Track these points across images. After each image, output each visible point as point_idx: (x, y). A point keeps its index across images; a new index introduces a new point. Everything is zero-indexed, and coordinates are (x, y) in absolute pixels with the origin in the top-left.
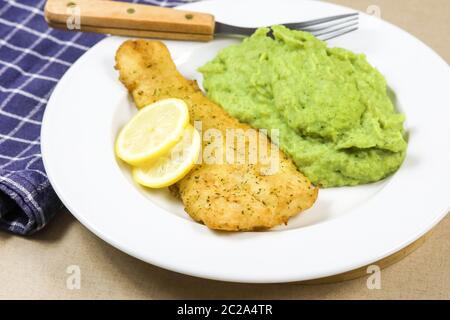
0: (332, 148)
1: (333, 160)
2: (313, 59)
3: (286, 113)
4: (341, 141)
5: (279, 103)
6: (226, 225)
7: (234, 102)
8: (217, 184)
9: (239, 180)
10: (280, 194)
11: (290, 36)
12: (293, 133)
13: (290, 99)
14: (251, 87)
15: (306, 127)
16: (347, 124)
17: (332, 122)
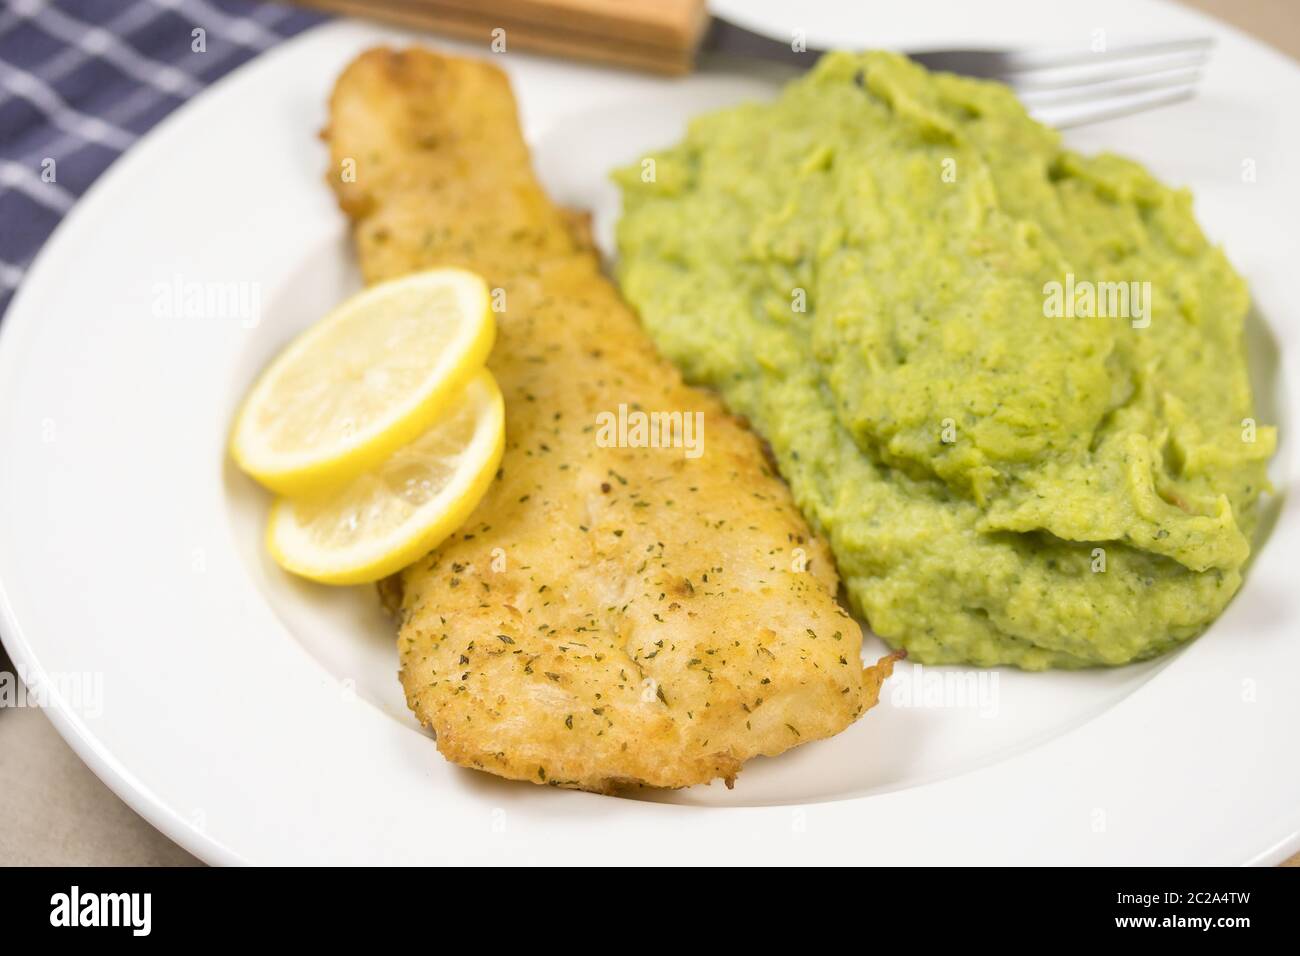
0: (970, 525)
1: (962, 566)
2: (977, 190)
3: (839, 372)
4: (999, 504)
5: (824, 334)
6: (500, 757)
7: (685, 308)
8: (521, 602)
9: (606, 595)
10: (727, 672)
11: (914, 98)
12: (850, 451)
13: (860, 323)
14: (752, 262)
15: (890, 434)
16: (1035, 443)
17: (977, 430)
